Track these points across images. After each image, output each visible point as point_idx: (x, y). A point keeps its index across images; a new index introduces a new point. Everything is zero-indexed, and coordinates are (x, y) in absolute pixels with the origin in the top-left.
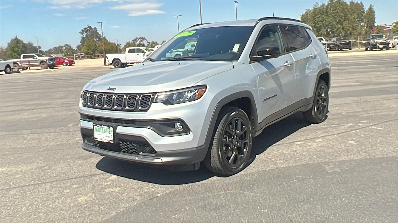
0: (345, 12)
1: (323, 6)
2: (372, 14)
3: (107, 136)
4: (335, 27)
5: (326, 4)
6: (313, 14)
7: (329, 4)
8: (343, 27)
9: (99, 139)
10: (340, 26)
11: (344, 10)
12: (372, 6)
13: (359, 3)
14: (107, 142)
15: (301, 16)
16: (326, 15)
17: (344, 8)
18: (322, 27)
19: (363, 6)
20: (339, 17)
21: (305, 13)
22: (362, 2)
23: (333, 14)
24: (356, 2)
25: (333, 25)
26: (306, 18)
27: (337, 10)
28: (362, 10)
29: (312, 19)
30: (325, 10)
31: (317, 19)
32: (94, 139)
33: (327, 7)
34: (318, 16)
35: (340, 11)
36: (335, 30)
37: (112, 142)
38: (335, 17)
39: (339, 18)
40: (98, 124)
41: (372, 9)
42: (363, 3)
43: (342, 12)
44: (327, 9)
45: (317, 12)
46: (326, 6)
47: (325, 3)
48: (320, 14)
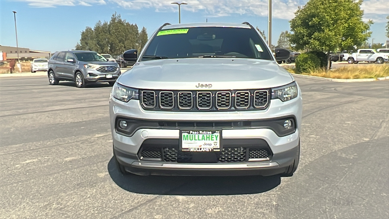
0: (126, 32)
1: (105, 24)
2: (146, 36)
3: (205, 144)
4: (118, 45)
5: (109, 23)
6: (97, 31)
7: (111, 24)
8: (124, 46)
10: (122, 45)
11: (125, 30)
12: (145, 29)
13: (134, 25)
14: (208, 151)
15: (81, 33)
16: (109, 33)
17: (125, 28)
18: (105, 45)
19: (137, 28)
20: (121, 36)
21: (86, 31)
22: (136, 24)
23: (116, 33)
24: (131, 24)
25: (116, 44)
26: (87, 36)
27: (119, 30)
28: (137, 32)
29: (96, 37)
30: (107, 29)
31: (101, 37)
32: (183, 150)
33: (110, 26)
34: (101, 34)
35: (121, 31)
36: (118, 48)
38: (118, 36)
39: (121, 38)
41: (145, 31)
42: (137, 26)
43: (123, 32)
44: (109, 28)
45: (100, 30)
46: (108, 25)
47: (107, 22)
48: (103, 33)
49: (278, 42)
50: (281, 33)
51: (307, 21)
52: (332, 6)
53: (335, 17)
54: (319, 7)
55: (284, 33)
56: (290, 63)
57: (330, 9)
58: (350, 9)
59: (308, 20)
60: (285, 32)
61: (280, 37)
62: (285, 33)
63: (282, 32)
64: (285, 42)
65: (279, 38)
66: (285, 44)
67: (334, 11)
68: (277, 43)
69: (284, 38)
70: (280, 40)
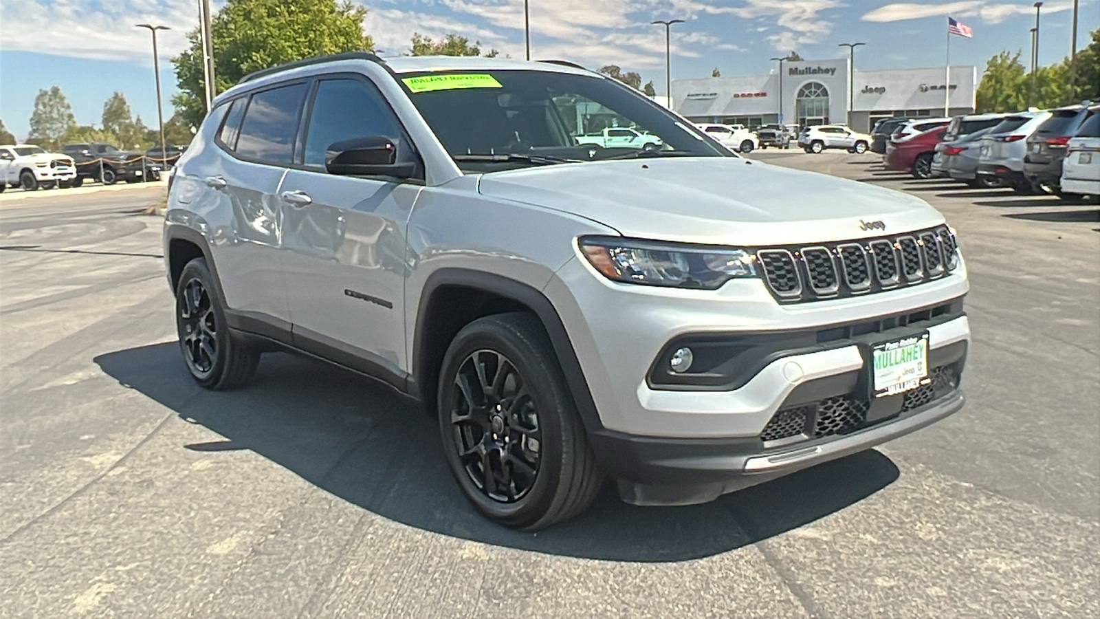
3: (907, 372)
9: (893, 388)
14: (914, 387)
32: (878, 396)
37: (928, 381)
40: (888, 342)
49: (31, 119)
50: (38, 93)
51: (235, 60)
52: (299, 21)
53: (309, 53)
54: (266, 23)
55: (46, 93)
56: (114, 183)
57: (294, 31)
58: (340, 32)
59: (237, 56)
60: (49, 89)
61: (37, 105)
62: (50, 93)
63: (40, 90)
64: (55, 122)
65: (34, 109)
66: (54, 127)
67: (306, 36)
68: (29, 123)
69: (48, 109)
70: (35, 113)
